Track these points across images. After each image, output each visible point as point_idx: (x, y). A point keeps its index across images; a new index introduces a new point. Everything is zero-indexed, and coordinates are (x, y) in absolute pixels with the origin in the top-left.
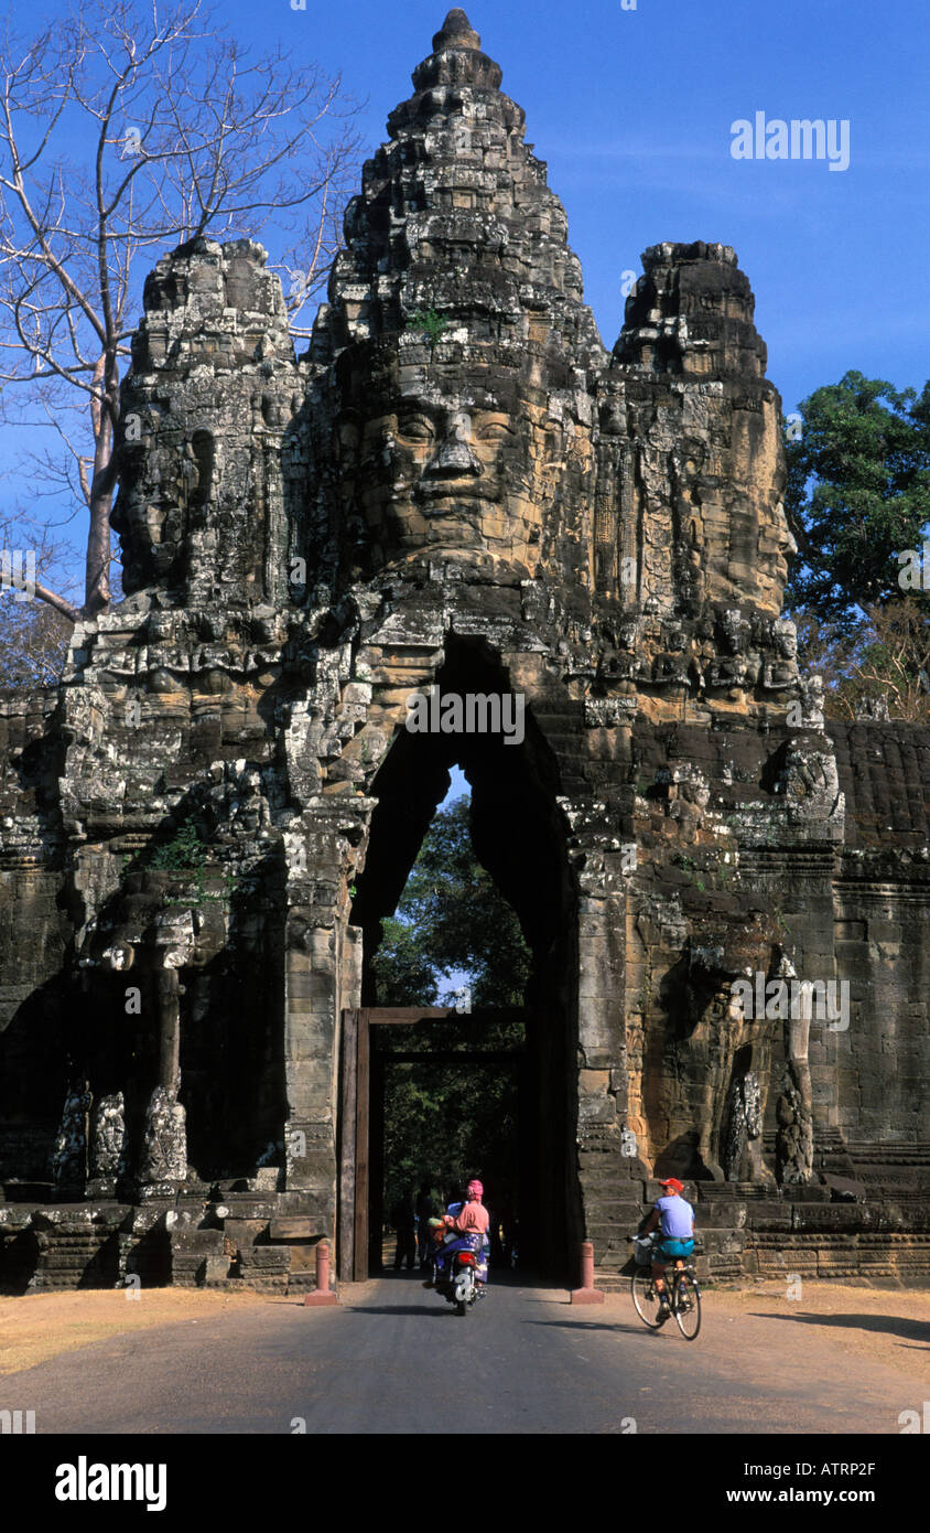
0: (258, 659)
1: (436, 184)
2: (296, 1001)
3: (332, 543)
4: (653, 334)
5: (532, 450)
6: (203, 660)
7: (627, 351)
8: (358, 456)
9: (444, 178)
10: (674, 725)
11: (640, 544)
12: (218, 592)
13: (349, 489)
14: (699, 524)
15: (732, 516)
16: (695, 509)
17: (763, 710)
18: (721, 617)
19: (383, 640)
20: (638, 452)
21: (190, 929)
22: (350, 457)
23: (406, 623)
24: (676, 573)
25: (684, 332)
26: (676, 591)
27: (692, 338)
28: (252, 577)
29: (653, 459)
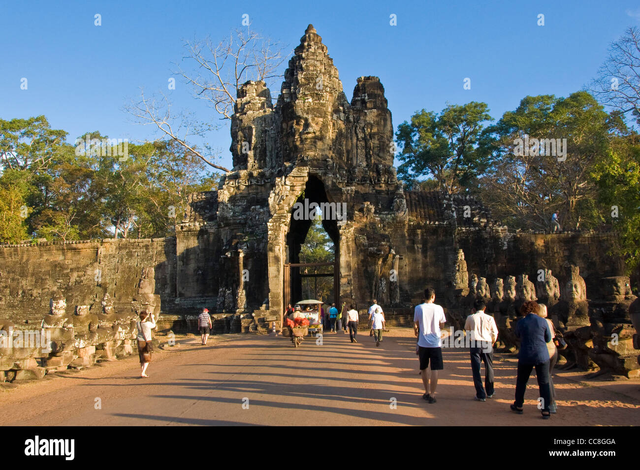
0: (264, 181)
1: (305, 64)
2: (271, 264)
3: (281, 152)
4: (359, 98)
5: (329, 127)
6: (251, 182)
7: (354, 102)
8: (287, 131)
9: (307, 63)
10: (366, 193)
11: (357, 149)
12: (254, 165)
13: (285, 139)
14: (372, 144)
15: (380, 142)
16: (370, 141)
17: (388, 189)
18: (377, 166)
19: (292, 175)
20: (356, 127)
21: (246, 247)
22: (285, 131)
23: (298, 170)
24: (366, 156)
25: (367, 98)
26: (366, 161)
27: (368, 99)
28: (262, 162)
29: (360, 128)
